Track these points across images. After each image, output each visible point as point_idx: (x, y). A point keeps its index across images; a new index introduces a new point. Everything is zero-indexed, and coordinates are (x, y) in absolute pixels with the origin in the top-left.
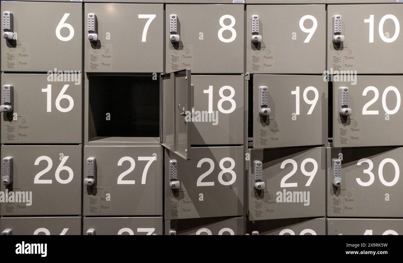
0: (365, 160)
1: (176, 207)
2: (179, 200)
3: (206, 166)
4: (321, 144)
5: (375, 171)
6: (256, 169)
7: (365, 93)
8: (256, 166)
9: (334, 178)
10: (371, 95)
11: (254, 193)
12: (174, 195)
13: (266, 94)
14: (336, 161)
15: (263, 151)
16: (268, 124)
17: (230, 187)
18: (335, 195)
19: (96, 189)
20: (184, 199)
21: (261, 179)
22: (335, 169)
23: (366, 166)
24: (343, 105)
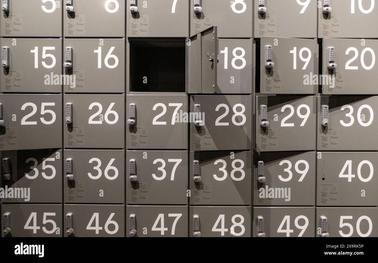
0: (346, 106)
1: (199, 141)
2: (201, 136)
3: (223, 110)
4: (313, 93)
5: (355, 115)
6: (262, 111)
7: (347, 53)
8: (262, 108)
9: (323, 119)
10: (352, 54)
11: (260, 131)
12: (198, 131)
13: (271, 51)
14: (324, 107)
15: (267, 98)
16: (272, 75)
17: (241, 127)
18: (323, 134)
19: (136, 128)
20: (206, 135)
21: (266, 119)
22: (324, 113)
23: (348, 110)
24: (330, 61)
